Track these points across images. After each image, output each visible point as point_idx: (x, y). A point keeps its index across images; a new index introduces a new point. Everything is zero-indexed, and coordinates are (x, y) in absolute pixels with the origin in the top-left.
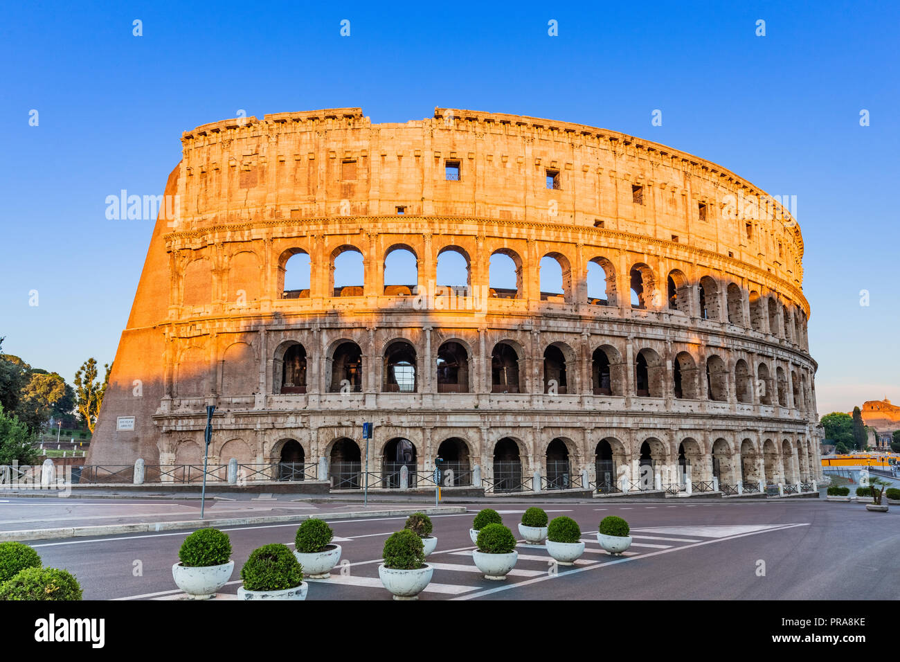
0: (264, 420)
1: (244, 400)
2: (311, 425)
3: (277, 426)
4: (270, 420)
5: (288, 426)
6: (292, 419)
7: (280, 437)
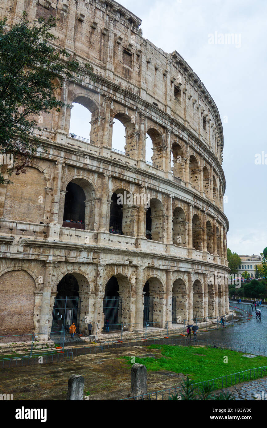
0: (57, 252)
1: (32, 228)
2: (101, 261)
3: (70, 260)
4: (63, 253)
5: (81, 260)
6: (84, 254)
7: (68, 271)
